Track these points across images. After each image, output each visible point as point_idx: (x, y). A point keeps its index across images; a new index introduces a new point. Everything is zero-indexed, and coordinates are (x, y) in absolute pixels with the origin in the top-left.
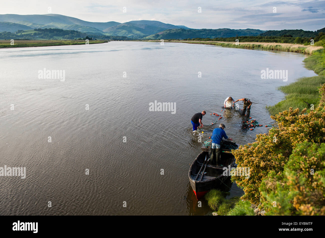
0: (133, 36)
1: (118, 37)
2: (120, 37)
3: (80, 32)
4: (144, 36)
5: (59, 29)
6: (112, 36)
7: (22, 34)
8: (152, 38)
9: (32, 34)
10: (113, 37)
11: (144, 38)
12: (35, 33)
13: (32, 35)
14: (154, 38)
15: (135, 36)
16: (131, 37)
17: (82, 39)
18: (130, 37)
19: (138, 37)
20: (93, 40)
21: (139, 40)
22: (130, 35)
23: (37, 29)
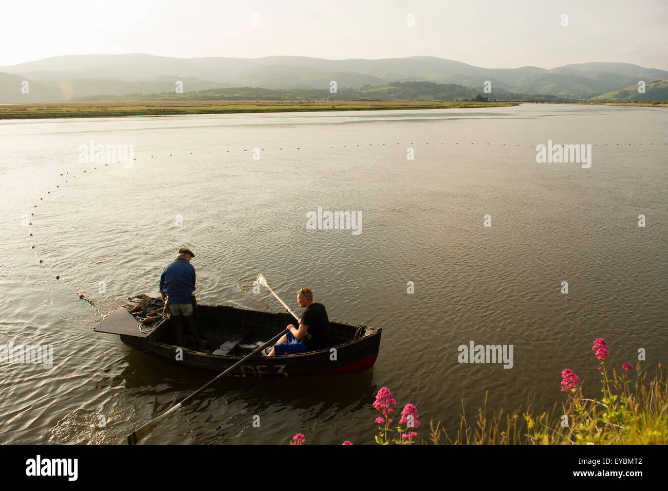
0: (570, 94)
1: (538, 95)
2: (542, 96)
3: (466, 87)
4: (594, 94)
5: (429, 81)
6: (525, 95)
7: (370, 91)
8: (612, 99)
9: (384, 90)
10: (528, 96)
11: (594, 98)
12: (390, 89)
13: (384, 92)
14: (616, 99)
15: (573, 95)
16: (564, 97)
17: (470, 99)
18: (563, 95)
19: (581, 96)
20: (488, 102)
21: (581, 102)
22: (563, 93)
23: (393, 82)
